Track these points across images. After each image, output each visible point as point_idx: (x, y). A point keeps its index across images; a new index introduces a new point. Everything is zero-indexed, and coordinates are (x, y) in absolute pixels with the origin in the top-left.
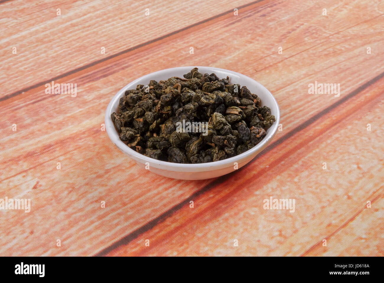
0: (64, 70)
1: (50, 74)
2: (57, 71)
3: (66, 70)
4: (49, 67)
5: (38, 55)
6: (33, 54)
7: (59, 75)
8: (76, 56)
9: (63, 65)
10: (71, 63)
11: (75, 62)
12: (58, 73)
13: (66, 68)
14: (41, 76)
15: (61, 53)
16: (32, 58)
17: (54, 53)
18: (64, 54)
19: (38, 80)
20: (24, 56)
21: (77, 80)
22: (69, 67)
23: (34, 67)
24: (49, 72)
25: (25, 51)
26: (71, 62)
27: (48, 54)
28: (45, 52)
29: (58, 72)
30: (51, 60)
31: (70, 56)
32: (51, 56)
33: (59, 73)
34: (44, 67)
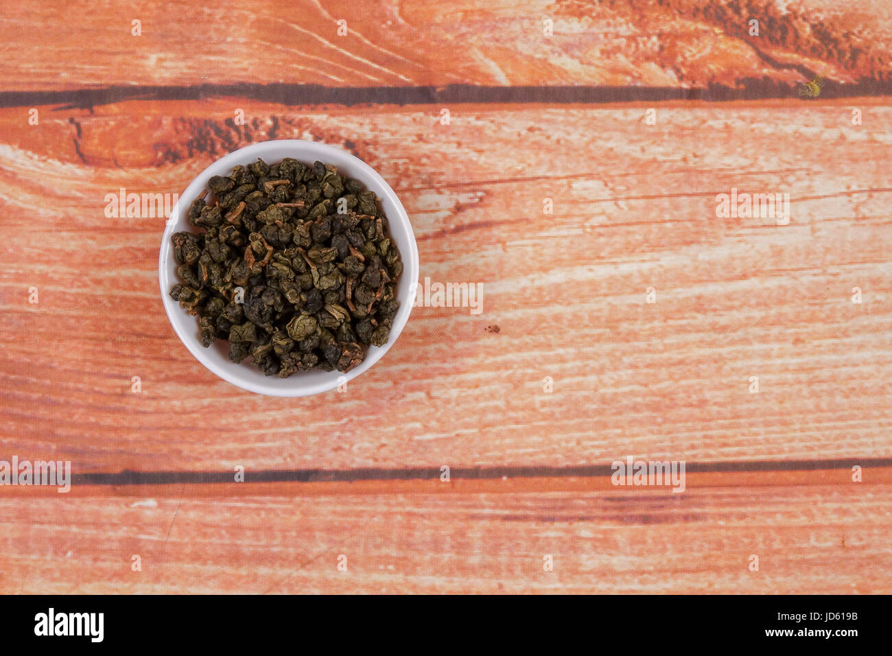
0: (597, 452)
1: (572, 450)
2: (585, 448)
3: (602, 456)
4: (580, 428)
5: (584, 375)
6: (579, 363)
7: (582, 462)
8: (641, 423)
9: (605, 438)
10: (619, 441)
11: (627, 441)
12: (583, 458)
13: (604, 450)
14: (556, 446)
15: (624, 394)
16: (571, 376)
17: (613, 385)
18: (625, 402)
19: (543, 456)
20: (562, 360)
21: (600, 502)
22: (610, 449)
23: (557, 410)
24: (573, 444)
25: (571, 343)
26: (623, 435)
27: (601, 381)
28: (601, 370)
29: (586, 453)
30: (595, 407)
31: (633, 415)
32: (602, 391)
33: (588, 458)
34: (572, 422)
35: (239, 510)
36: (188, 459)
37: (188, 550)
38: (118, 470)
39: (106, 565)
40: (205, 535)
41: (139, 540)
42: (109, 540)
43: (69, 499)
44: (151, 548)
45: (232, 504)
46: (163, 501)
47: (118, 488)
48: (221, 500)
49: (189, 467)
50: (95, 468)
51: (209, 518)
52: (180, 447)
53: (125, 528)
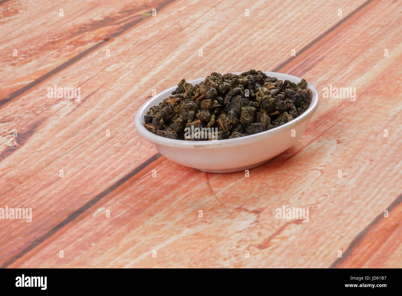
35: (145, 182)
36: (91, 193)
37: (147, 201)
38: (65, 218)
39: (118, 232)
40: (146, 195)
41: (118, 218)
42: (103, 228)
43: (59, 238)
44: (128, 214)
45: (139, 183)
46: (105, 205)
47: (76, 219)
48: (131, 186)
49: (96, 194)
50: (52, 225)
51: (137, 192)
52: (81, 194)
53: (104, 221)
